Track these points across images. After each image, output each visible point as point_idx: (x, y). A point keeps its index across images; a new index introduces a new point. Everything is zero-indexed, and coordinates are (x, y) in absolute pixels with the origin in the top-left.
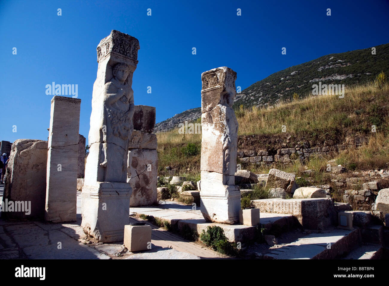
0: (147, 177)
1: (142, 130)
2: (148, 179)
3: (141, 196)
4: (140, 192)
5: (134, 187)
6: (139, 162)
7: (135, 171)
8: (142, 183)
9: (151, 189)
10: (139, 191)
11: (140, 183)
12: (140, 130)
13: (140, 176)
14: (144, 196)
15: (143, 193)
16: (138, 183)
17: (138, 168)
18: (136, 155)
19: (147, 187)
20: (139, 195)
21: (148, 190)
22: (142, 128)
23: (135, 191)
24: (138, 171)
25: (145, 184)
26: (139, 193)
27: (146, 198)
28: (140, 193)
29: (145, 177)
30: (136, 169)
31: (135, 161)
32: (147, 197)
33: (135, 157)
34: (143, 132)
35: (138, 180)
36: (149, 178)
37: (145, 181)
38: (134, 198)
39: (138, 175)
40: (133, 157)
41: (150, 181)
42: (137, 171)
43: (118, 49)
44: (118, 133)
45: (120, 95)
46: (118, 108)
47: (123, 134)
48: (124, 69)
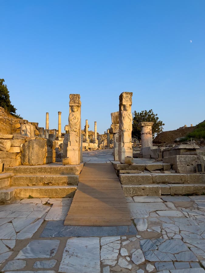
44: (73, 130)
45: (73, 117)
46: (72, 122)
47: (75, 130)
48: (74, 107)
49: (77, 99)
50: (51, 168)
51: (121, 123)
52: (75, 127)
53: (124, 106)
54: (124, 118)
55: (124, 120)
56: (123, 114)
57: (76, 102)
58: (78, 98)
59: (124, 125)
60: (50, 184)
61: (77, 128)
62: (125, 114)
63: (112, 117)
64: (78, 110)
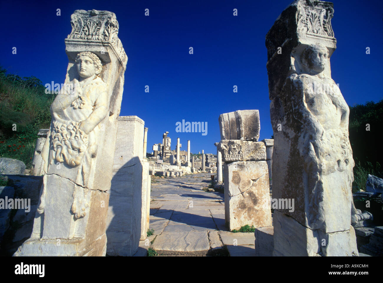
0: (254, 195)
1: (242, 138)
2: (256, 198)
3: (248, 218)
4: (247, 213)
5: (238, 208)
6: (242, 177)
7: (238, 188)
8: (248, 202)
9: (261, 210)
10: (245, 212)
11: (246, 202)
12: (239, 139)
13: (244, 194)
14: (253, 219)
15: (251, 215)
16: (243, 202)
17: (241, 184)
18: (238, 169)
19: (256, 207)
20: (245, 218)
21: (257, 211)
22: (242, 136)
23: (240, 212)
24: (242, 187)
25: (252, 204)
26: (244, 215)
27: (255, 221)
28: (247, 215)
29: (251, 195)
30: (239, 185)
31: (236, 177)
32: (257, 220)
33: (236, 172)
34: (244, 141)
35: (242, 199)
36: (257, 195)
37: (252, 200)
38: (238, 221)
39: (242, 193)
40: (234, 172)
41: (260, 200)
42: (240, 188)
43: (78, 34)
45: (72, 98)
46: (66, 118)
47: (69, 158)
48: (82, 58)
49: (102, 30)
52: (75, 144)
54: (311, 102)
58: (103, 25)
59: (318, 136)
61: (83, 148)
63: (223, 123)
64: (105, 73)
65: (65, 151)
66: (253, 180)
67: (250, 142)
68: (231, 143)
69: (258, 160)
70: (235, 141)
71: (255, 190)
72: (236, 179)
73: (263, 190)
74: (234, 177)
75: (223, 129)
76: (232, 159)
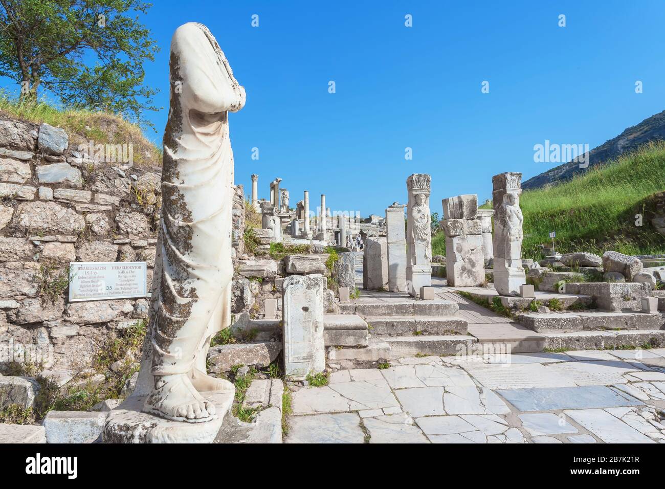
0: (472, 261)
1: (464, 218)
2: (474, 263)
3: (468, 277)
5: (460, 270)
6: (463, 247)
7: (460, 255)
8: (468, 266)
9: (478, 272)
10: (466, 273)
11: (466, 266)
12: (462, 218)
13: (465, 260)
14: (471, 278)
15: (470, 275)
16: (464, 266)
17: (462, 253)
18: (460, 242)
19: (473, 270)
20: (466, 277)
21: (474, 272)
22: (464, 216)
23: (462, 273)
24: (463, 255)
25: (471, 267)
26: (465, 275)
28: (467, 275)
29: (470, 261)
31: (459, 247)
32: (474, 279)
33: (459, 244)
34: (465, 220)
35: (464, 264)
36: (474, 261)
37: (471, 264)
38: (461, 279)
39: (463, 259)
40: (457, 244)
41: (476, 264)
44: (420, 237)
45: (420, 215)
46: (420, 223)
47: (424, 237)
48: (422, 197)
50: (414, 306)
51: (504, 226)
53: (510, 196)
55: (511, 221)
56: (508, 211)
57: (424, 187)
60: (425, 333)
62: (512, 210)
63: (448, 205)
64: (427, 201)
65: (422, 235)
66: (472, 250)
67: (470, 221)
68: (455, 222)
69: (475, 234)
70: (459, 220)
71: (473, 257)
72: (459, 249)
73: (479, 257)
74: (457, 248)
75: (449, 210)
76: (456, 233)
